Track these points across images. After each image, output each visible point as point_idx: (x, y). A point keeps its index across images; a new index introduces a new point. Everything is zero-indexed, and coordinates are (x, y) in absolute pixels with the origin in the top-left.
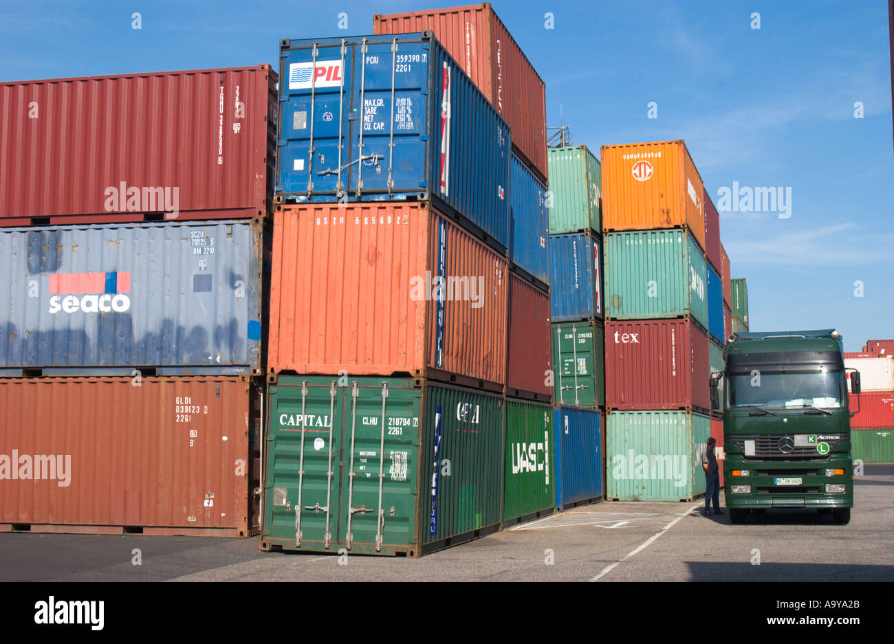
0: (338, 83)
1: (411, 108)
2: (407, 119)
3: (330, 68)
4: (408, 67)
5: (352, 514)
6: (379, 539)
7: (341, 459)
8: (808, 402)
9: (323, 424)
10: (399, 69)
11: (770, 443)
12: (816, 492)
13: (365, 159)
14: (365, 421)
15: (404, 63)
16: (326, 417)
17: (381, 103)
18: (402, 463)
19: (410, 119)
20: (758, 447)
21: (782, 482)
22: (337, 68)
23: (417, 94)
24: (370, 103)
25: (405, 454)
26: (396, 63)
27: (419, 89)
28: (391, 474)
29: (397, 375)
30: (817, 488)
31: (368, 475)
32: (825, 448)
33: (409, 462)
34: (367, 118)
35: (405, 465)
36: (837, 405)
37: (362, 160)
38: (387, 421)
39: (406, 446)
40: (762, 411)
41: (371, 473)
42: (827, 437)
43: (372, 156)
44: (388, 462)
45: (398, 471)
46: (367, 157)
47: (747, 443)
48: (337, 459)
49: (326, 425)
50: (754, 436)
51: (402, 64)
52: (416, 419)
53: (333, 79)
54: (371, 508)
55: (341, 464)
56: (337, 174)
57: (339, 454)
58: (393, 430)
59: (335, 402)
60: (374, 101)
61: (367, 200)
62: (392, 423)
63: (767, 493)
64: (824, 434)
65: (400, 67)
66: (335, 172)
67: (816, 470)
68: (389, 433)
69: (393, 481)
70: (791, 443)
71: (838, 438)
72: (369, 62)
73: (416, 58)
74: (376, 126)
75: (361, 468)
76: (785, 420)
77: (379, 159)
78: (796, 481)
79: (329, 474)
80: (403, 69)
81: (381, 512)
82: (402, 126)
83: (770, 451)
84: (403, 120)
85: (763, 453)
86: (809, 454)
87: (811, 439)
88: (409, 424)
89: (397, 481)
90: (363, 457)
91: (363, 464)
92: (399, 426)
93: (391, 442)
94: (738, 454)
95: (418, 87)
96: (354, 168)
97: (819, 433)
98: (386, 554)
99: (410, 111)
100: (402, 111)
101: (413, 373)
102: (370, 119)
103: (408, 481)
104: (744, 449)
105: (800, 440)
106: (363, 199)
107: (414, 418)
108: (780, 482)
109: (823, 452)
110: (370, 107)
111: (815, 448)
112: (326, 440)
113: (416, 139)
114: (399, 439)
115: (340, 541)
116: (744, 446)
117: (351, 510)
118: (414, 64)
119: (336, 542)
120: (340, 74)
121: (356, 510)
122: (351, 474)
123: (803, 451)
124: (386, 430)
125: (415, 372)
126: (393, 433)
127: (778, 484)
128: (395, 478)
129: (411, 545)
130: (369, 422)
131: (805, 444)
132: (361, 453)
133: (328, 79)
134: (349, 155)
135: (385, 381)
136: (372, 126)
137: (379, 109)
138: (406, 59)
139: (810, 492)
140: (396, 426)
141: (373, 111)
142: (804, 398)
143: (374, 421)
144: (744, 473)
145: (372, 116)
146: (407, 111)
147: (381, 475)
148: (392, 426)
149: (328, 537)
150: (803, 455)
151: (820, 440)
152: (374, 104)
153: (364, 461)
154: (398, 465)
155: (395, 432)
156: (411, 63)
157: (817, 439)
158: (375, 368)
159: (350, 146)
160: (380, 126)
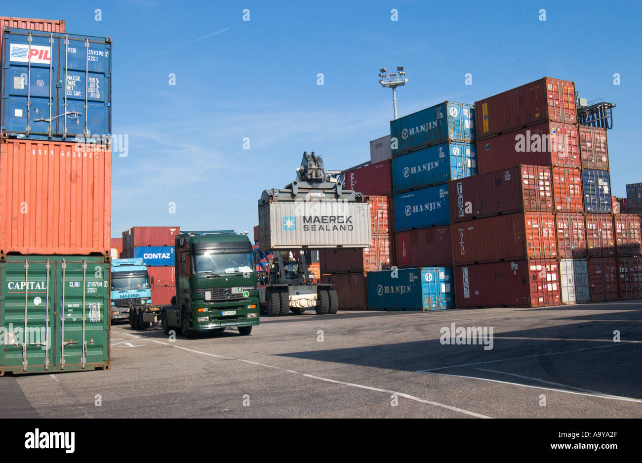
0: (48, 62)
1: (99, 84)
2: (96, 92)
3: (42, 51)
4: (96, 58)
5: (64, 345)
6: (84, 360)
7: (55, 310)
8: (237, 269)
9: (41, 287)
10: (90, 59)
11: (218, 293)
12: (242, 318)
13: (69, 114)
14: (71, 284)
15: (93, 56)
16: (43, 283)
17: (78, 79)
18: (96, 310)
19: (98, 92)
20: (213, 295)
21: (226, 313)
22: (47, 52)
23: (102, 76)
24: (71, 78)
25: (99, 305)
26: (89, 55)
27: (103, 73)
28: (90, 318)
29: (93, 254)
30: (242, 316)
31: (74, 320)
32: (247, 294)
33: (102, 310)
34: (69, 88)
35: (99, 312)
36: (251, 271)
37: (67, 114)
38: (87, 284)
39: (99, 300)
40: (214, 275)
41: (77, 319)
42: (248, 288)
43: (74, 112)
44: (88, 310)
45: (94, 316)
46: (70, 113)
47: (206, 293)
48: (52, 310)
49: (43, 288)
50: (210, 289)
51: (92, 55)
52: (106, 282)
53: (44, 59)
54: (77, 341)
55: (55, 313)
56: (49, 122)
57: (53, 307)
58: (90, 290)
59: (50, 273)
60: (74, 77)
61: (69, 141)
62: (90, 285)
63: (217, 320)
64: (246, 286)
65: (91, 58)
66: (48, 120)
67: (242, 306)
68: (88, 292)
69: (92, 323)
70: (230, 291)
71: (253, 288)
72: (70, 51)
73: (101, 53)
74: (75, 93)
75: (69, 315)
76: (227, 279)
77: (79, 115)
78: (233, 313)
79: (47, 320)
80: (93, 59)
81: (85, 343)
82: (93, 95)
83: (219, 297)
84: (94, 91)
85: (215, 298)
86: (239, 297)
87: (240, 289)
88: (101, 285)
89: (94, 322)
90: (70, 308)
91: (70, 313)
92: (95, 287)
93: (90, 297)
94: (201, 299)
95: (103, 72)
96: (61, 120)
97: (244, 286)
98: (89, 370)
99: (98, 86)
100: (92, 86)
101: (104, 253)
102: (71, 89)
103: (101, 322)
104: (205, 297)
105: (235, 290)
106: (66, 140)
107: (105, 282)
108: (224, 313)
109: (246, 296)
110: (71, 80)
111: (242, 294)
112: (44, 298)
113: (102, 105)
114: (94, 295)
115: (56, 364)
116: (205, 295)
117: (64, 343)
118: (100, 57)
119: (53, 365)
120: (49, 56)
121: (67, 343)
122: (63, 319)
123: (236, 296)
124: (87, 290)
125: (105, 252)
126: (91, 292)
127: (224, 315)
128: (93, 320)
129: (105, 362)
130: (74, 285)
131: (237, 292)
132: (69, 306)
133: (40, 58)
134: (58, 110)
135: (84, 258)
136: (73, 93)
137: (77, 82)
138: (95, 53)
139: (239, 318)
140: (92, 287)
141: (73, 83)
142: (234, 267)
143: (77, 285)
144: (205, 310)
145: (72, 86)
146: (96, 87)
147: (84, 319)
148: (90, 287)
149: (47, 362)
150: (236, 298)
151: (244, 290)
152: (74, 79)
153: (72, 310)
154: (94, 312)
155: (93, 291)
156: (98, 56)
157: (243, 289)
158: (78, 250)
159: (58, 104)
160: (78, 94)
